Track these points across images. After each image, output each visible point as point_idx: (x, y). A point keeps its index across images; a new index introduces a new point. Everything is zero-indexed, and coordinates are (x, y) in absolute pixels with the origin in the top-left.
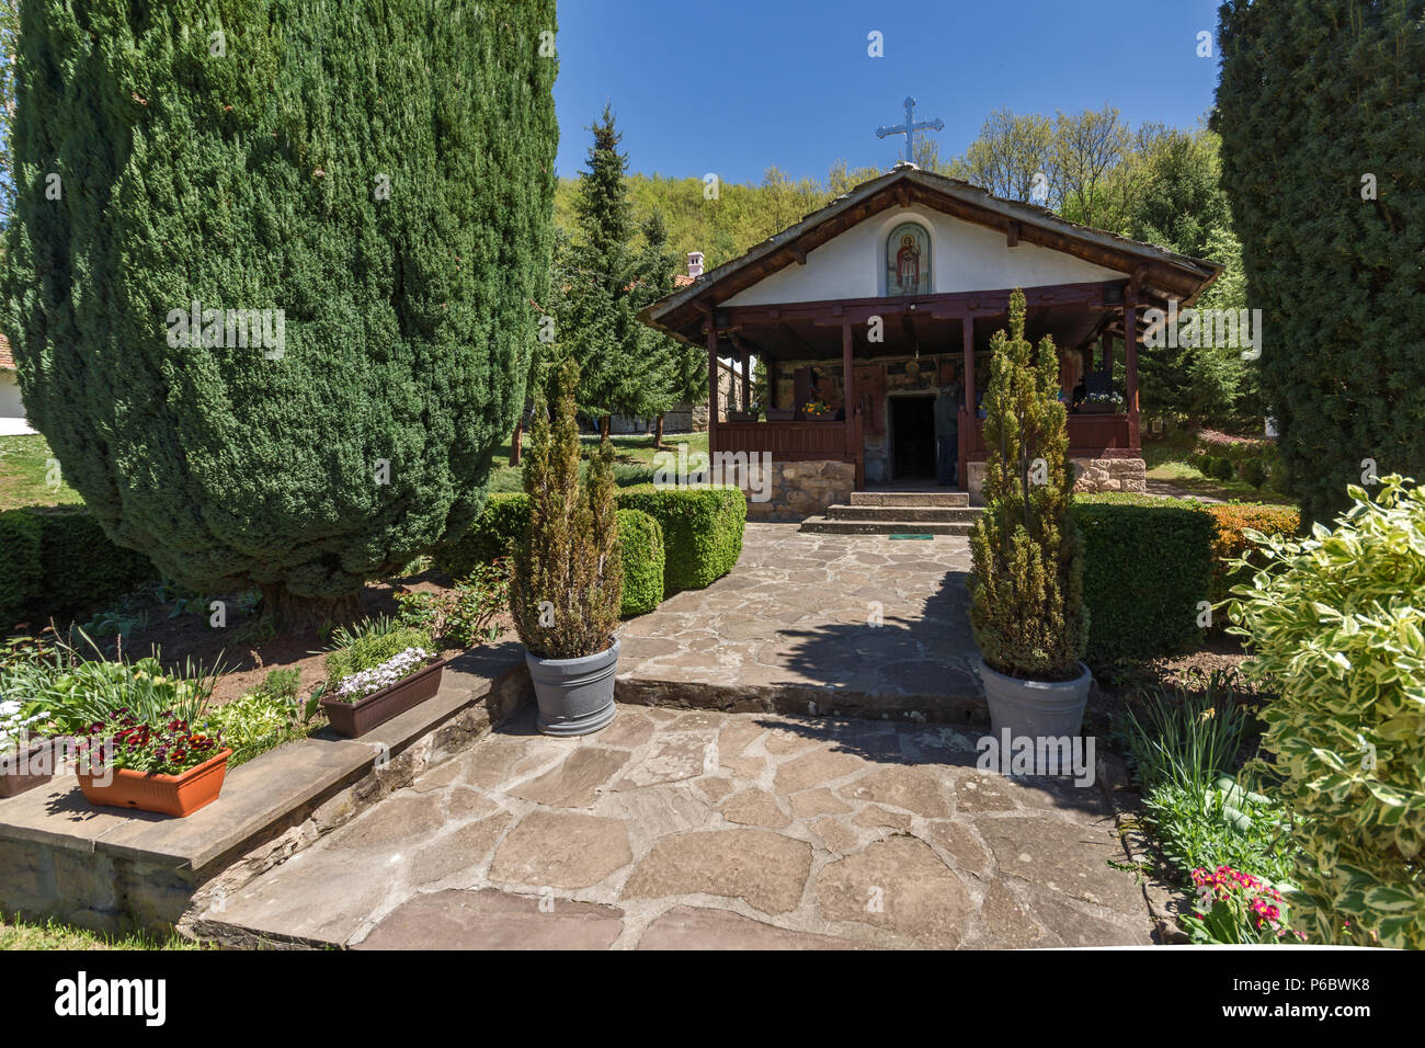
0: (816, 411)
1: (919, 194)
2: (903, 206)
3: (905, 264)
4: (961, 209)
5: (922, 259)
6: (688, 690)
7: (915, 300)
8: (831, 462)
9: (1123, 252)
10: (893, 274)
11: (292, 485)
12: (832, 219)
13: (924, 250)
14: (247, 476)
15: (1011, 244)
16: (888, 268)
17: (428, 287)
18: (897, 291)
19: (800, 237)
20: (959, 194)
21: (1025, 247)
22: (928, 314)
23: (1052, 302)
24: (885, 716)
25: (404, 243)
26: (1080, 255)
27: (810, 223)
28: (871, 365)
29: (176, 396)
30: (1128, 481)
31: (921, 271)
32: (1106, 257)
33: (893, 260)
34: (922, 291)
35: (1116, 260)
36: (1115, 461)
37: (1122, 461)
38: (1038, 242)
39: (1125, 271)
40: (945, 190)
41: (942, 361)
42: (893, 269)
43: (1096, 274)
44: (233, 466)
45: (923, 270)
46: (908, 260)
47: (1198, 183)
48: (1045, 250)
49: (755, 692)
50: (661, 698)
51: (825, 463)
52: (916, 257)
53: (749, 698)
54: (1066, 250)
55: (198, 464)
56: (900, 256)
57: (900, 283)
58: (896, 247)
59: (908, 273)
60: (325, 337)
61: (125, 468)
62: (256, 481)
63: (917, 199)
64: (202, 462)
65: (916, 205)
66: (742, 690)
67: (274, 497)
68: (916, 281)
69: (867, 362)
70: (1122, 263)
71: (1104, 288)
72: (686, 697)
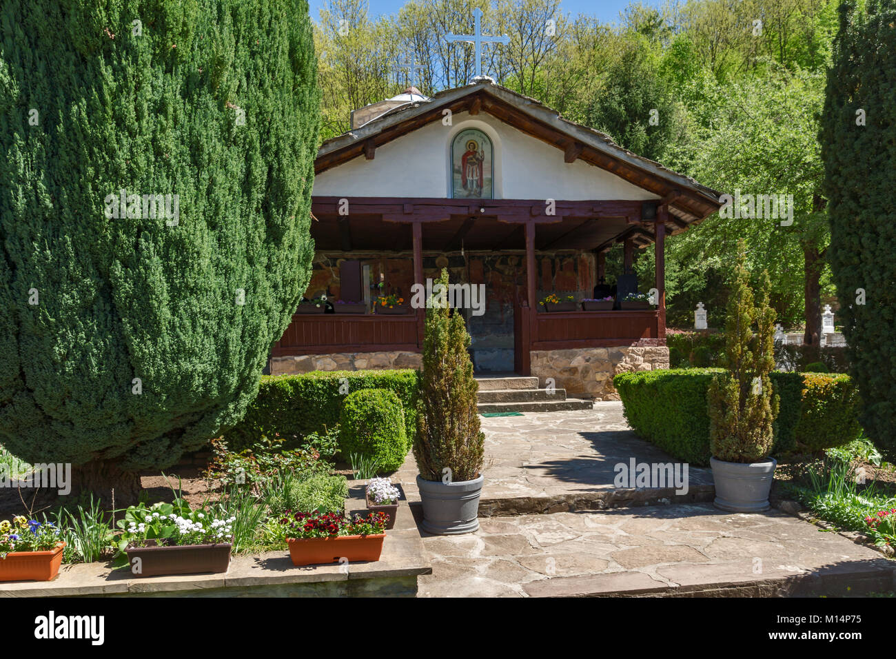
0: (389, 305)
1: (490, 105)
2: (471, 113)
3: (469, 168)
4: (528, 124)
5: (486, 165)
6: (516, 503)
7: (483, 203)
8: (404, 353)
9: (662, 178)
10: (458, 177)
11: (200, 367)
12: (412, 120)
13: (487, 156)
14: (173, 361)
15: (568, 160)
16: (454, 171)
17: (287, 202)
18: (461, 193)
19: (379, 134)
20: (533, 113)
21: (579, 163)
22: (495, 217)
23: (601, 214)
24: (647, 503)
25: (276, 166)
26: (623, 177)
27: (390, 122)
28: (400, 258)
29: (127, 292)
30: (657, 364)
31: (484, 177)
32: (646, 180)
33: (458, 163)
34: (485, 194)
35: (653, 184)
36: (648, 348)
37: (653, 348)
38: (591, 161)
39: (657, 194)
40: (521, 107)
41: (471, 257)
42: (458, 172)
43: (635, 194)
44: (164, 351)
45: (486, 175)
46: (473, 164)
47: (646, 93)
48: (595, 169)
49: (563, 498)
50: (495, 511)
51: (398, 353)
52: (480, 162)
53: (559, 503)
54: (613, 171)
55: (141, 349)
56: (465, 159)
57: (465, 185)
58: (461, 150)
59: (472, 178)
60: (225, 244)
61: (60, 354)
62: (178, 364)
63: (484, 108)
64: (143, 347)
65: (483, 114)
66: (554, 498)
67: (188, 377)
68: (480, 186)
69: (395, 255)
70: (658, 186)
71: (641, 206)
72: (515, 507)
